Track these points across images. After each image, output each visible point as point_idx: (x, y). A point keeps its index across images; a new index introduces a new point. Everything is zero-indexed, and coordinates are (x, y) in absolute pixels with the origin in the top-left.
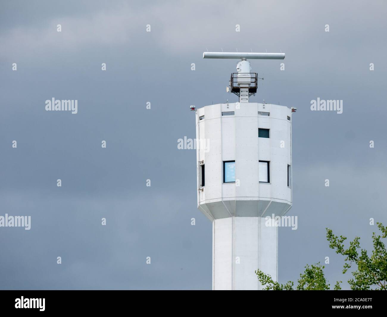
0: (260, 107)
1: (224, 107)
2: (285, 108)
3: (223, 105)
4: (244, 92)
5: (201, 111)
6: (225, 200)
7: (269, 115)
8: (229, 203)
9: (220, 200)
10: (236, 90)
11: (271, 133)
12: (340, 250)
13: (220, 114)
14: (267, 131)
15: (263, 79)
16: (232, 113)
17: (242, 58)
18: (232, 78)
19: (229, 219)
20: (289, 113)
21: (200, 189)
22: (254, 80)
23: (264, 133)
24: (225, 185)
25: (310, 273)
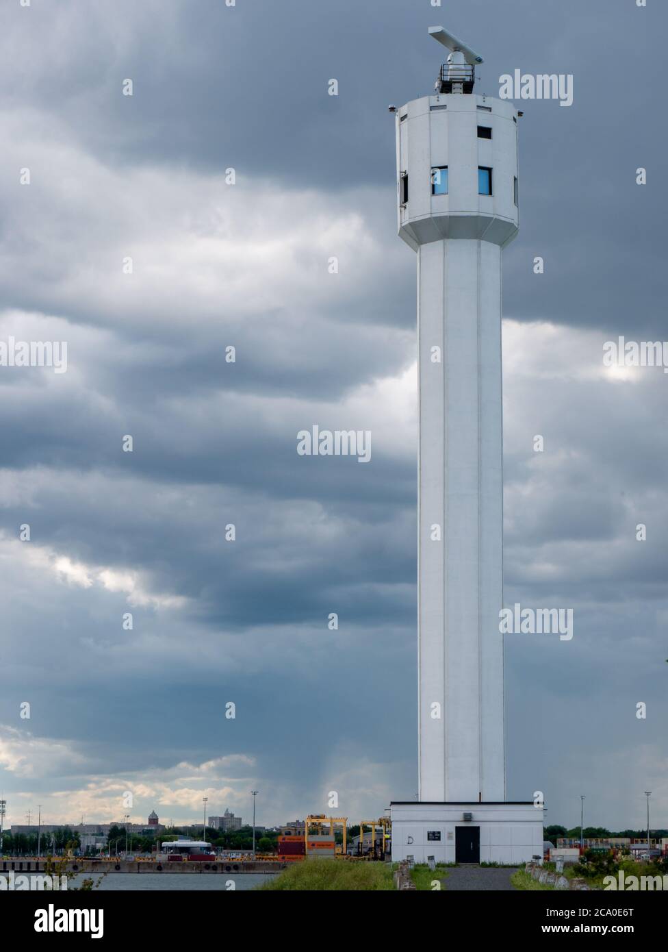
0: (478, 101)
1: (433, 102)
3: (432, 97)
5: (403, 110)
6: (434, 215)
7: (490, 111)
8: (439, 220)
9: (428, 216)
11: (494, 133)
13: (428, 108)
14: (489, 130)
15: (479, 79)
16: (444, 107)
18: (442, 70)
19: (439, 243)
21: (401, 206)
22: (470, 73)
23: (484, 132)
24: (434, 198)
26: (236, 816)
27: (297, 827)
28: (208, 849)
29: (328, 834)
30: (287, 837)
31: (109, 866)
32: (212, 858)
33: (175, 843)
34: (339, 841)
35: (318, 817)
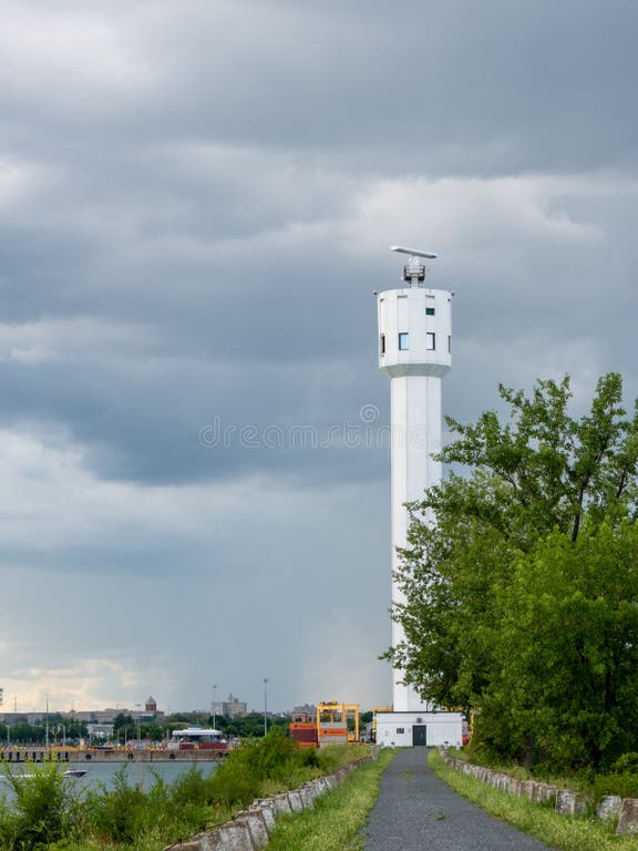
0: (427, 291)
1: (400, 292)
2: (446, 292)
3: (399, 290)
4: (415, 281)
5: (381, 295)
6: (401, 363)
7: (434, 298)
8: (404, 365)
9: (397, 363)
10: (408, 279)
11: (436, 312)
12: (509, 399)
13: (396, 298)
14: (433, 310)
16: (405, 297)
17: (414, 254)
18: (406, 270)
19: (404, 379)
20: (449, 296)
21: (381, 355)
22: (422, 271)
23: (430, 311)
24: (401, 352)
25: (486, 417)
26: (240, 701)
27: (307, 714)
28: (218, 737)
29: (340, 720)
30: (299, 724)
31: (122, 754)
32: (224, 746)
33: (185, 731)
34: (351, 728)
35: (330, 704)
